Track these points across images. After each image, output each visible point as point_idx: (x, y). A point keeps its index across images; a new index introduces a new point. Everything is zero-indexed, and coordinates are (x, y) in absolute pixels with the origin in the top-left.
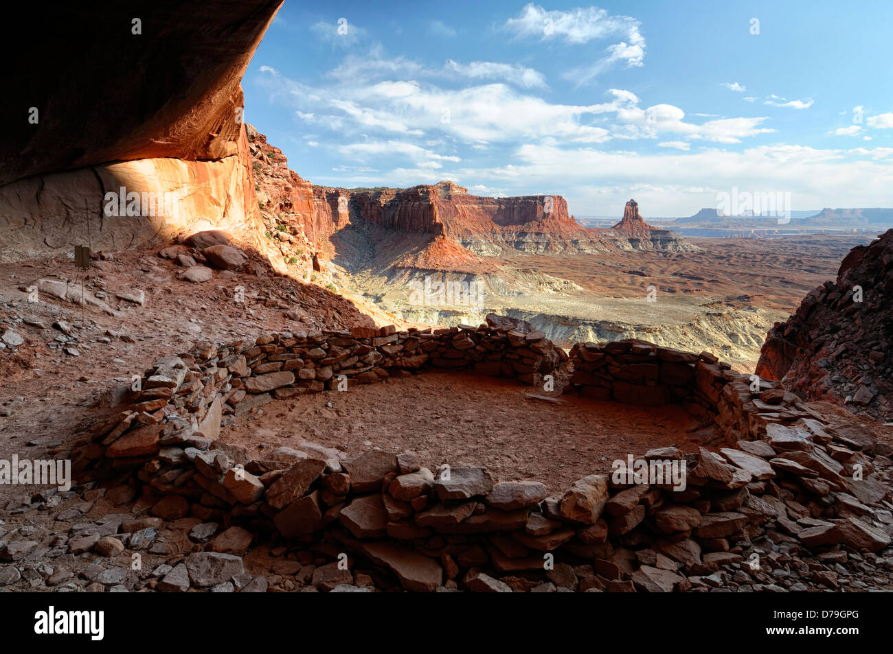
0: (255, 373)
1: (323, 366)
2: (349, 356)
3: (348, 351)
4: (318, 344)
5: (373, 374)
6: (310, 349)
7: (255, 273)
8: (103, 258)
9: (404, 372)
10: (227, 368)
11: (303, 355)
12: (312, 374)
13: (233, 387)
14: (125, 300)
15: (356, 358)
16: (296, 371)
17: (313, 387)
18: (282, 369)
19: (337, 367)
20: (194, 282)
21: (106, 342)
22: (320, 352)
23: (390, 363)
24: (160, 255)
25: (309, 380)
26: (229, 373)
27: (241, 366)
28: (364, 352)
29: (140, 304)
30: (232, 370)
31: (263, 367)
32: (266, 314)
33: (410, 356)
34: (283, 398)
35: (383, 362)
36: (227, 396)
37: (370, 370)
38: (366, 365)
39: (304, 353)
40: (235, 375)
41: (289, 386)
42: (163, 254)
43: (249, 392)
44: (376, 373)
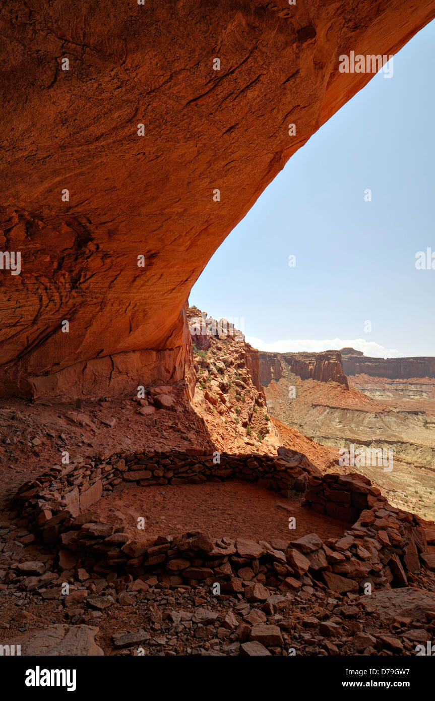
0: (130, 470)
1: (169, 470)
2: (184, 466)
3: (183, 463)
4: (167, 457)
5: (196, 478)
6: (163, 459)
7: (176, 411)
8: (106, 401)
9: (217, 479)
10: (113, 465)
11: (158, 462)
12: (161, 474)
13: (114, 476)
14: (105, 424)
15: (188, 467)
16: (153, 471)
17: (161, 481)
18: (145, 469)
19: (176, 472)
20: (143, 415)
21: (79, 446)
22: (168, 461)
23: (208, 472)
24: (132, 400)
25: (159, 477)
26: (113, 468)
27: (121, 465)
28: (192, 464)
29: (110, 426)
30: (115, 467)
31: (135, 467)
32: (172, 435)
33: (221, 469)
34: (143, 486)
35: (204, 471)
36: (110, 480)
37: (196, 475)
38: (193, 472)
39: (159, 461)
40: (117, 469)
41: (148, 479)
42: (134, 399)
43: (124, 480)
44: (199, 477)
